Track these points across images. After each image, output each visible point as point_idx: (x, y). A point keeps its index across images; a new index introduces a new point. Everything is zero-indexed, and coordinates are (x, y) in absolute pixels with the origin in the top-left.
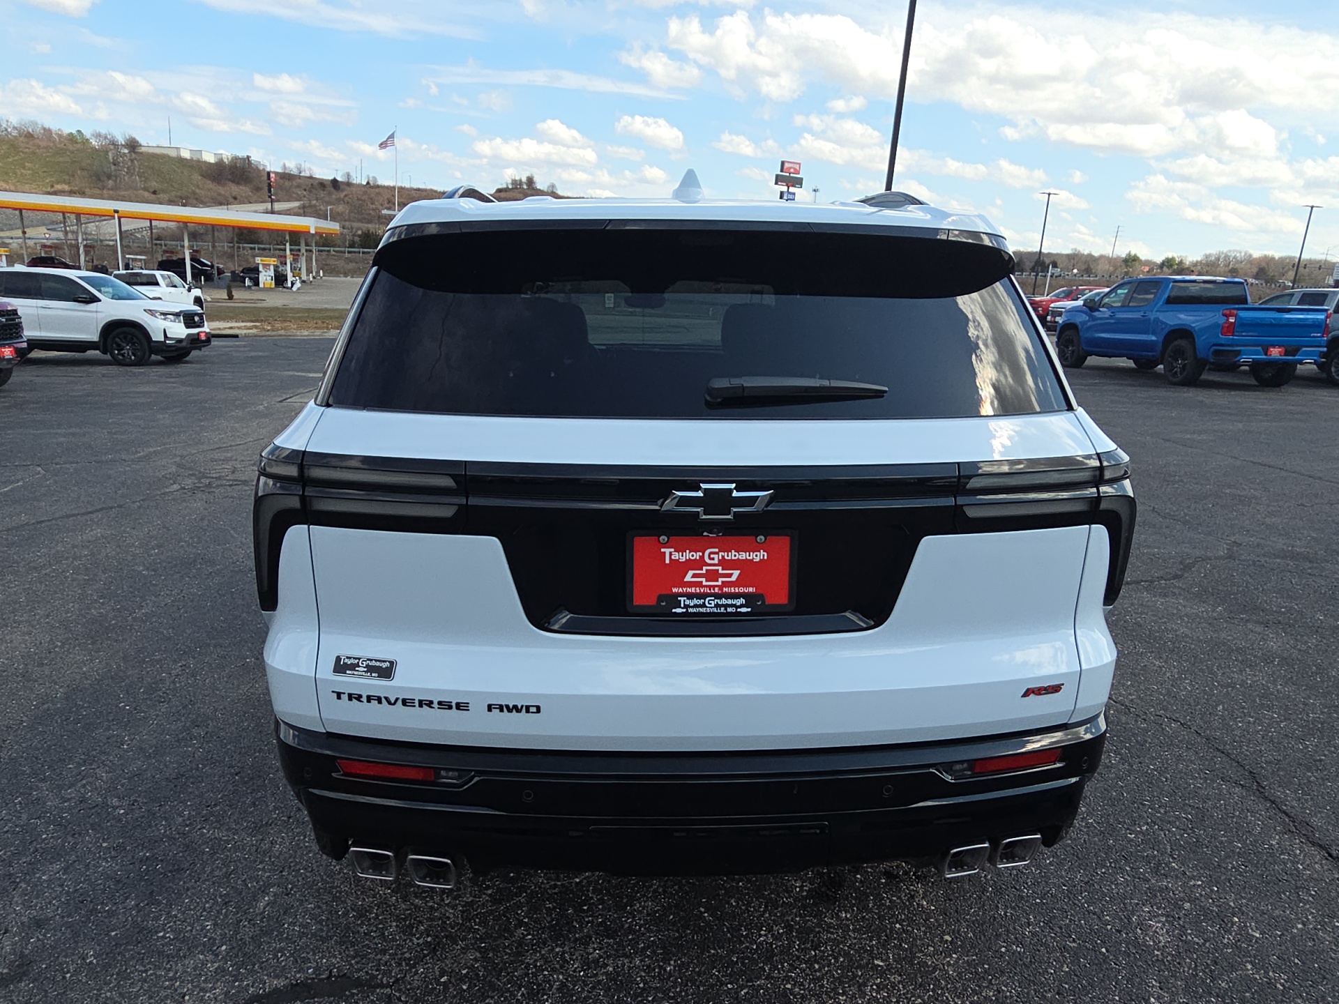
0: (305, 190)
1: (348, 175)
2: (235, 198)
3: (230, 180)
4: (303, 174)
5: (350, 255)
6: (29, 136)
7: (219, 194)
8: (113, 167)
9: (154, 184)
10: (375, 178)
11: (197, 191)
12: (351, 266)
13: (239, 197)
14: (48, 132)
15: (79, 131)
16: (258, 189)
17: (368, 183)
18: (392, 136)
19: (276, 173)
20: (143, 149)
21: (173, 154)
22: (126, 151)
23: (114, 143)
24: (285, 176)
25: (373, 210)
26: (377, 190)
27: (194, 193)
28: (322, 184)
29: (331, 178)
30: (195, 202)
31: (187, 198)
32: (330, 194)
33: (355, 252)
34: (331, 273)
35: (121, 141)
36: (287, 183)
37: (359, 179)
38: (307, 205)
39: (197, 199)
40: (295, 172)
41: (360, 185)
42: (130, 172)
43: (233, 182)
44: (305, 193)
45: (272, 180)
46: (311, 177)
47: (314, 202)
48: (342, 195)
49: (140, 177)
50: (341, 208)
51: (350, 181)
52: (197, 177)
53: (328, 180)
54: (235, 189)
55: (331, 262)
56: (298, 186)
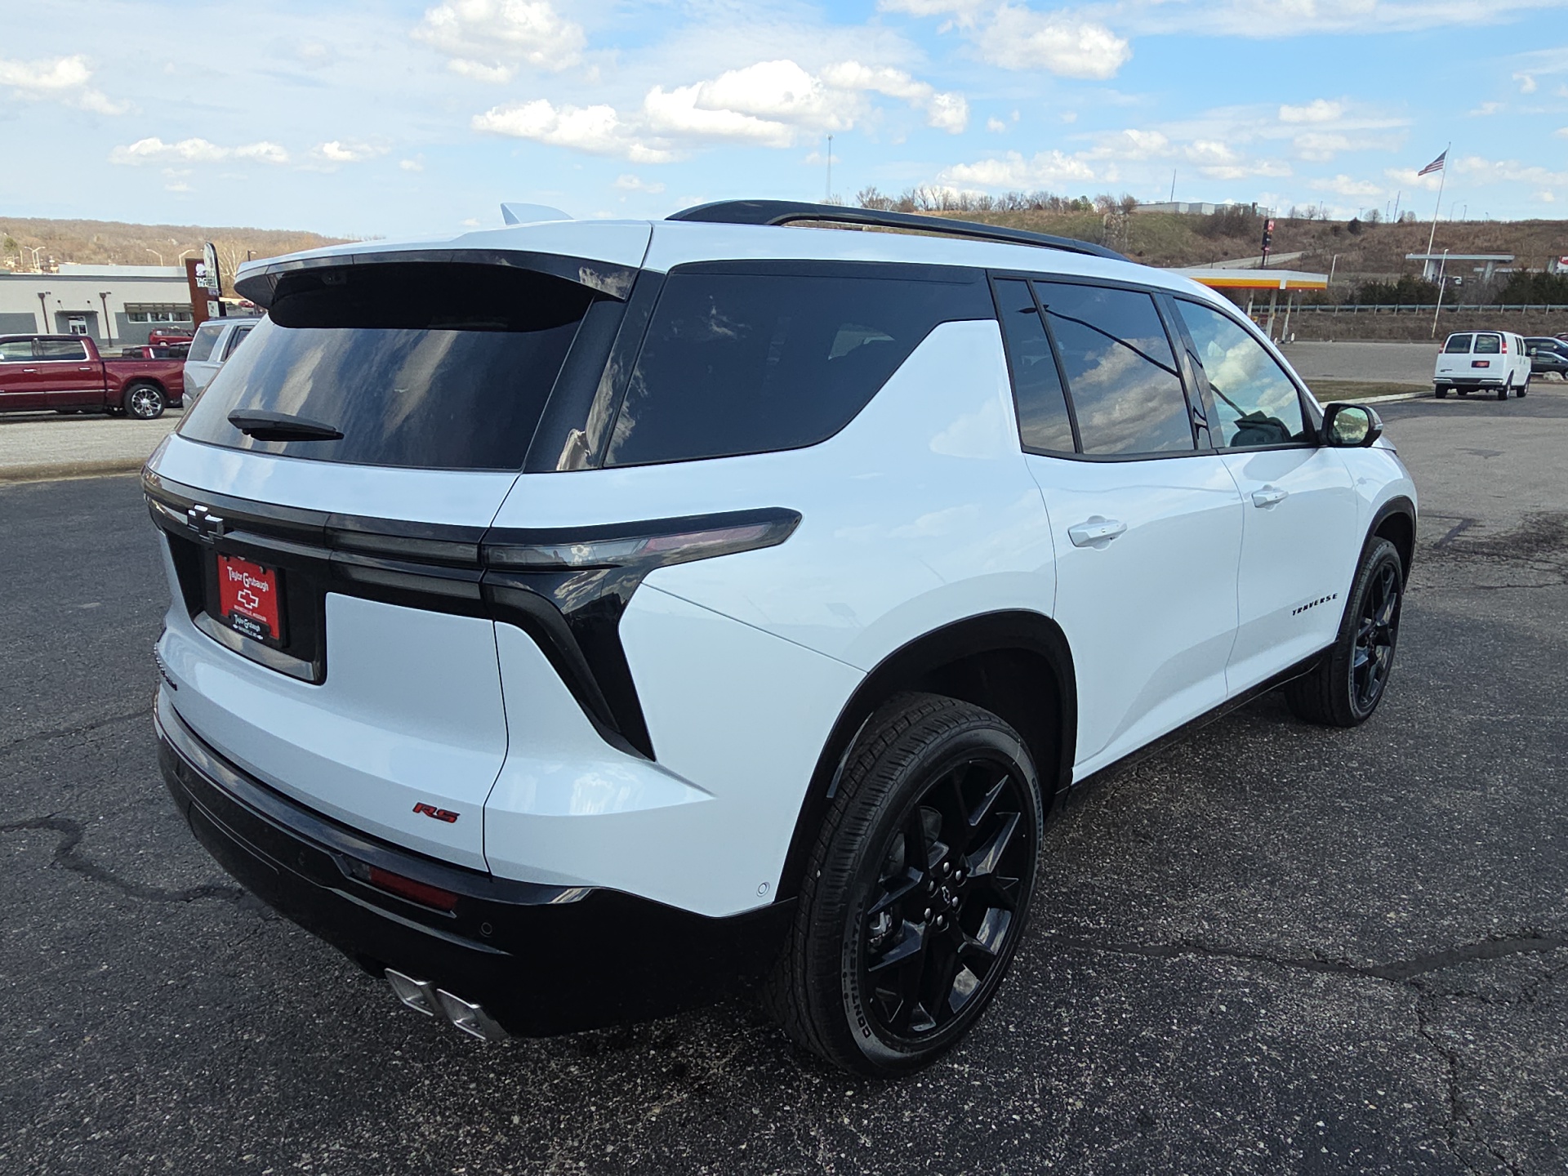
0: (1313, 237)
1: (1375, 213)
2: (1226, 254)
3: (1223, 233)
4: (1315, 218)
5: (1340, 314)
6: (1039, 207)
7: (1209, 251)
8: (1105, 231)
9: (1142, 245)
10: (1412, 214)
11: (1185, 249)
12: (1342, 326)
13: (1230, 252)
14: (1055, 201)
15: (1084, 197)
16: (1254, 241)
17: (1401, 221)
18: (1442, 157)
19: (1278, 221)
20: (1138, 210)
21: (1170, 210)
22: (1121, 212)
23: (1111, 207)
24: (1293, 223)
25: (1398, 255)
26: (1409, 229)
27: (1181, 251)
28: (1336, 228)
29: (1350, 219)
30: (1180, 261)
31: (1172, 257)
32: (1344, 238)
33: (1347, 310)
34: (1311, 336)
35: (1118, 201)
36: (1292, 231)
37: (1388, 217)
38: (1311, 254)
39: (1182, 258)
40: (1306, 216)
41: (1387, 225)
42: (1120, 236)
43: (1228, 235)
44: (1312, 240)
45: (1270, 228)
46: (1324, 221)
47: (1319, 251)
48: (1360, 238)
49: (1129, 239)
50: (1354, 256)
51: (1376, 220)
52: (1188, 233)
53: (1345, 223)
54: (1227, 243)
55: (1314, 323)
56: (1306, 234)
